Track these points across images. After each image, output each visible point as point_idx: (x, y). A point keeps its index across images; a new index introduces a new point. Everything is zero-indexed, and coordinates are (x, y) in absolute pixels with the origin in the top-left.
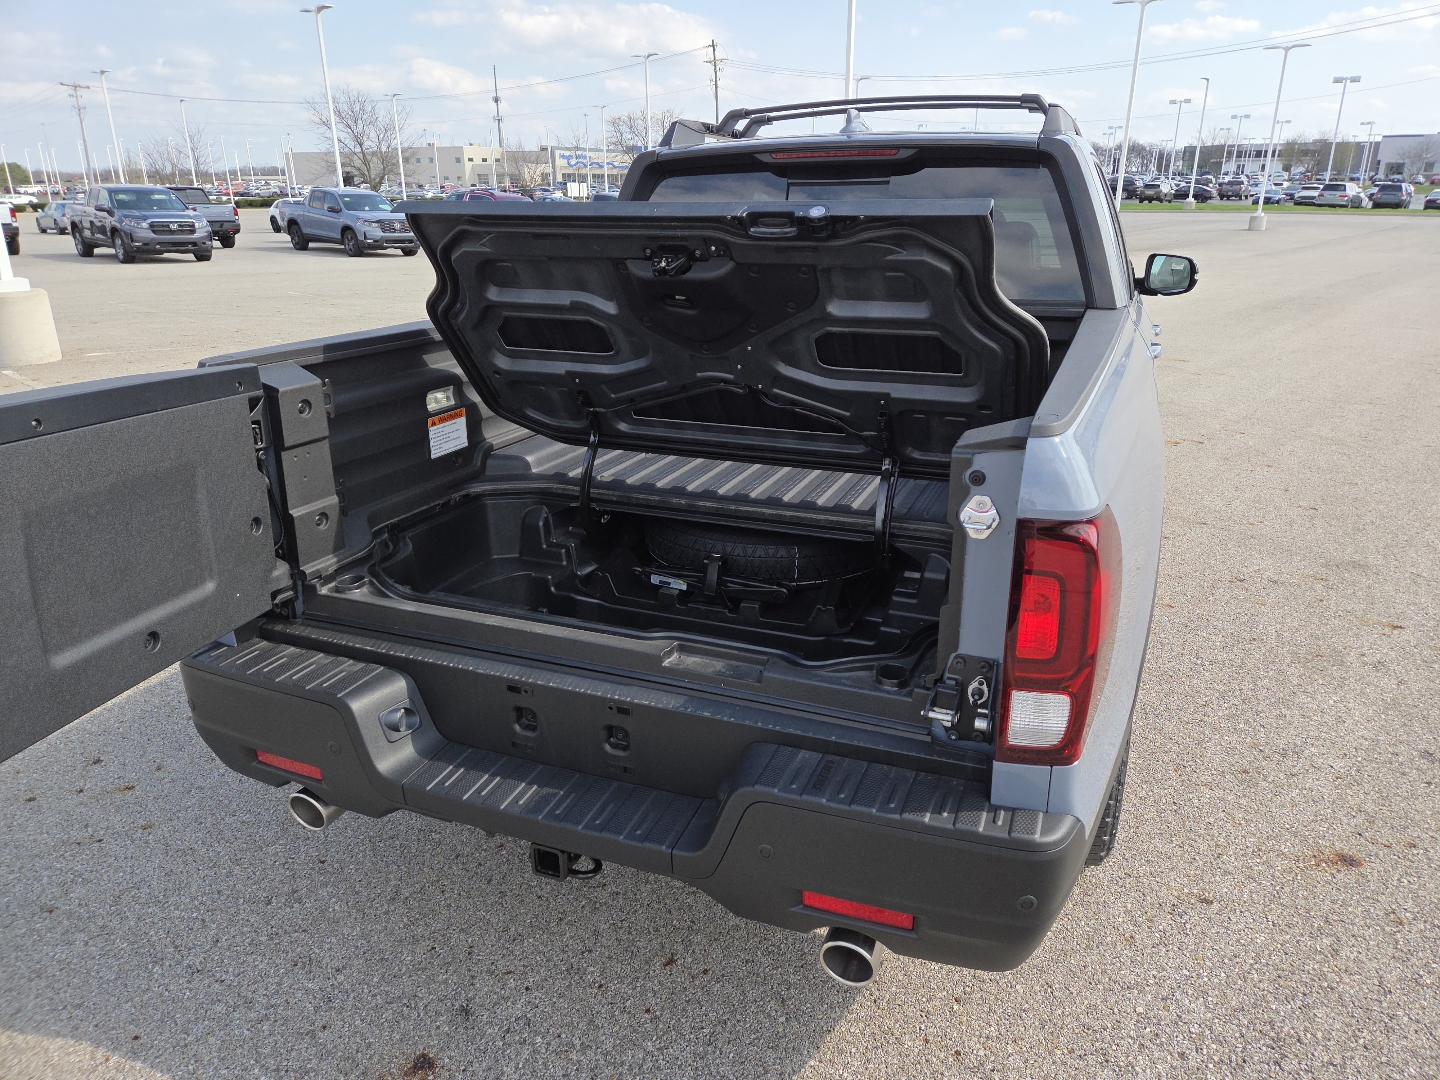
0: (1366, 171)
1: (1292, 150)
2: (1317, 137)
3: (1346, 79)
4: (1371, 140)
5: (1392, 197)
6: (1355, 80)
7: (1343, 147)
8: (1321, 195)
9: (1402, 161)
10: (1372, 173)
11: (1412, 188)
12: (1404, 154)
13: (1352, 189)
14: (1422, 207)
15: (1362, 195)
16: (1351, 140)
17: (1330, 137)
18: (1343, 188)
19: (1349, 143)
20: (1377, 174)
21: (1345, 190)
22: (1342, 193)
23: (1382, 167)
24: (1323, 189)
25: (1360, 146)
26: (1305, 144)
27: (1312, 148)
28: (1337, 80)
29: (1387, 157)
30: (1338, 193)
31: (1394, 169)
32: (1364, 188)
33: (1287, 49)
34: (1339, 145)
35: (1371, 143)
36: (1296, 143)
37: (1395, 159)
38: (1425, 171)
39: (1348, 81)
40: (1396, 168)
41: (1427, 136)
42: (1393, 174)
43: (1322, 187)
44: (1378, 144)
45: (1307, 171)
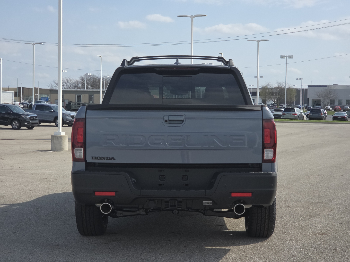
0: (303, 104)
1: (266, 92)
2: (276, 85)
3: (286, 56)
4: (303, 88)
5: (317, 115)
6: (291, 57)
7: (290, 90)
8: (283, 114)
9: (319, 99)
10: (306, 105)
11: (326, 112)
12: (320, 95)
13: (298, 111)
14: (332, 120)
15: (303, 114)
16: (294, 87)
17: (283, 86)
18: (294, 111)
19: (292, 89)
20: (308, 105)
21: (295, 111)
22: (293, 113)
23: (310, 102)
24: (284, 111)
25: (298, 91)
26: (272, 89)
27: (275, 91)
28: (282, 57)
29: (312, 96)
30: (292, 113)
31: (316, 103)
32: (304, 112)
33: (258, 42)
34: (288, 89)
35: (303, 89)
36: (267, 89)
37: (316, 98)
38: (331, 104)
39: (288, 58)
40: (317, 102)
41: (329, 86)
42: (316, 105)
43: (283, 110)
44: (306, 90)
45: (275, 103)
